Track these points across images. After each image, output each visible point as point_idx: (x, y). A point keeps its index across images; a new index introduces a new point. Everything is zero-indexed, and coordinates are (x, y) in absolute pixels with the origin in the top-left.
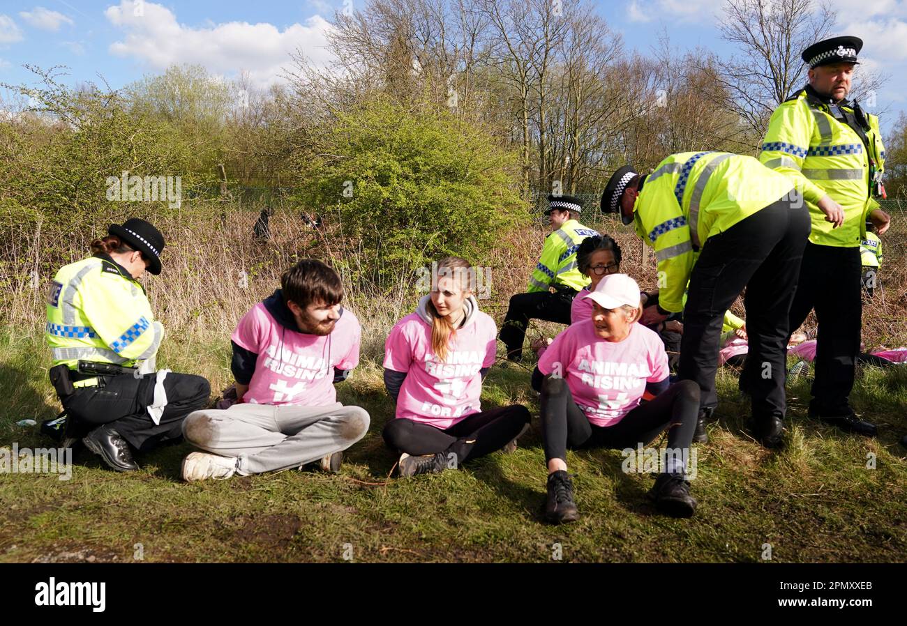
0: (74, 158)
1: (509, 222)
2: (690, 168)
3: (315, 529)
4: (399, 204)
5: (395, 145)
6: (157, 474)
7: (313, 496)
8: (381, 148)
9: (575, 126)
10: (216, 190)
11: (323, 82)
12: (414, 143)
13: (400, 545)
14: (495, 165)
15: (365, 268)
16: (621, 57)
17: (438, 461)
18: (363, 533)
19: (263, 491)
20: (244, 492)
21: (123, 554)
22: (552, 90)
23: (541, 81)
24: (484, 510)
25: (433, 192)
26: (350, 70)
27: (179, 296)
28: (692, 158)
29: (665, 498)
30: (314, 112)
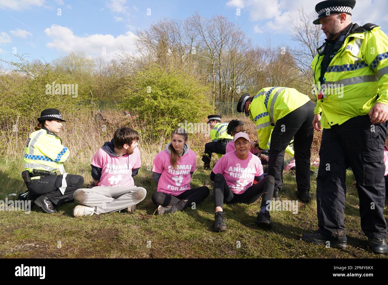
0: (32, 90)
1: (205, 114)
2: (270, 93)
3: (124, 234)
4: (161, 108)
5: (160, 84)
6: (64, 214)
7: (124, 222)
8: (154, 85)
9: (233, 75)
10: (89, 102)
11: (131, 59)
12: (167, 83)
13: (157, 240)
14: (199, 92)
15: (148, 133)
16: (252, 47)
17: (173, 208)
18: (142, 236)
19: (105, 220)
20: (97, 221)
21: (50, 244)
22: (224, 61)
23: (219, 57)
24: (190, 227)
25: (175, 103)
26: (142, 54)
27: (73, 144)
28: (271, 89)
29: (260, 222)
30: (128, 71)
